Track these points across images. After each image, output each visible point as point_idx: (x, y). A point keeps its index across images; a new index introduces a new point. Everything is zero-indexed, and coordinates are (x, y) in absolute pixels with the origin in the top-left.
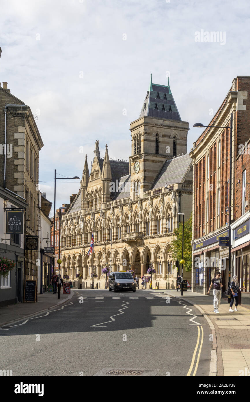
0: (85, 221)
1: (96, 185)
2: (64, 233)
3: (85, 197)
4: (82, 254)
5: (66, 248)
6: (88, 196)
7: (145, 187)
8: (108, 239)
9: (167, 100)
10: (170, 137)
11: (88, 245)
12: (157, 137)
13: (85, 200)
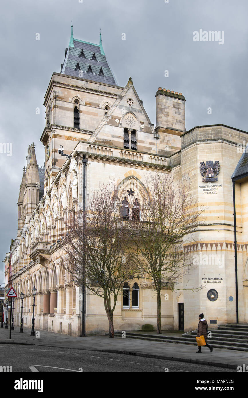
9: (96, 60)
10: (99, 106)
12: (77, 105)
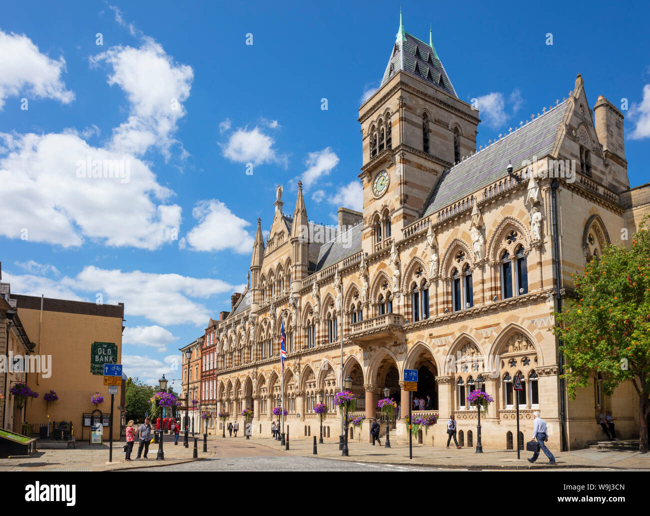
0: (258, 322)
1: (278, 257)
2: (222, 348)
3: (258, 282)
4: (251, 377)
5: (224, 371)
6: (262, 282)
7: (405, 216)
8: (305, 346)
9: (432, 65)
10: (448, 127)
11: (264, 360)
12: (425, 120)
13: (257, 288)
